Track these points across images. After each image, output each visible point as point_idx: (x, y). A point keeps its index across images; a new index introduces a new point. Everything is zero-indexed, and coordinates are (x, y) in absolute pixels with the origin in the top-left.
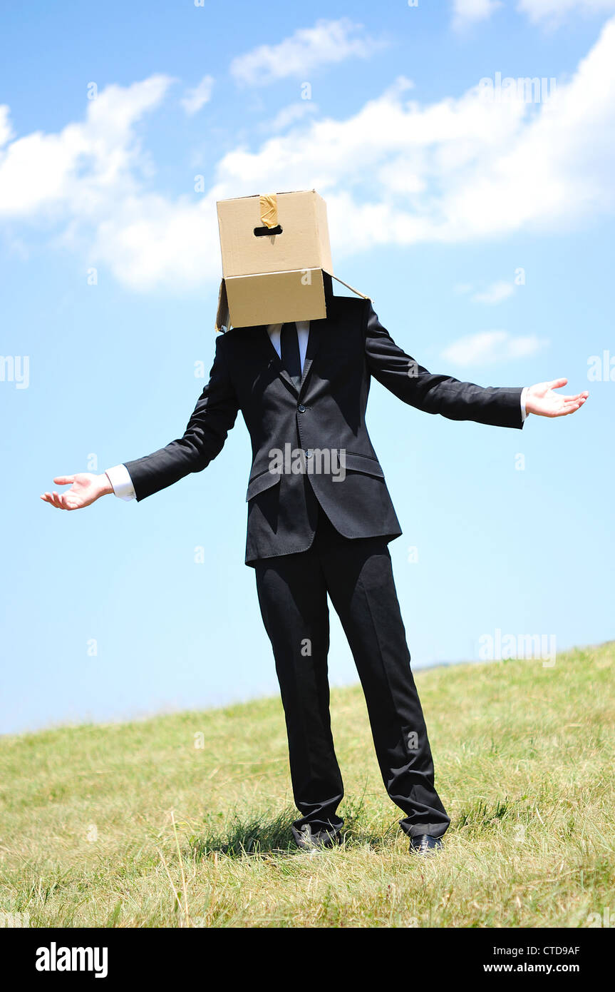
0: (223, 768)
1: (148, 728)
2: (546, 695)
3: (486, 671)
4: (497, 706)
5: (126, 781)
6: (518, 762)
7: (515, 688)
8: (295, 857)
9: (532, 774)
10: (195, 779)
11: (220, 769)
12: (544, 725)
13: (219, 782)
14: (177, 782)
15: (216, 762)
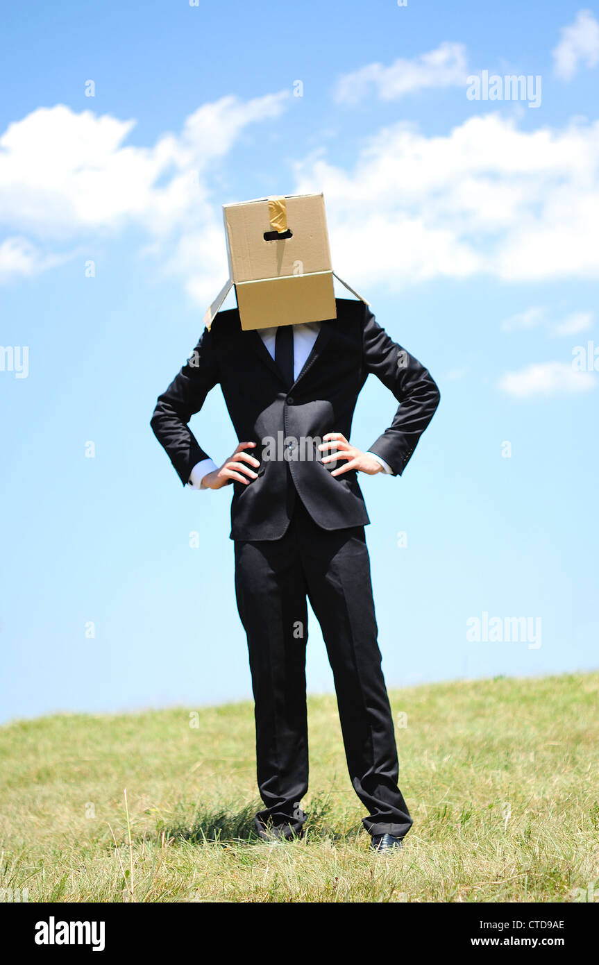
0: (207, 763)
1: (141, 721)
2: (531, 713)
3: (476, 687)
4: (481, 721)
5: (112, 769)
6: (491, 773)
7: (502, 705)
8: (254, 847)
9: (502, 785)
10: (179, 771)
11: (204, 763)
12: (525, 741)
13: (201, 775)
14: (159, 772)
15: (201, 757)
